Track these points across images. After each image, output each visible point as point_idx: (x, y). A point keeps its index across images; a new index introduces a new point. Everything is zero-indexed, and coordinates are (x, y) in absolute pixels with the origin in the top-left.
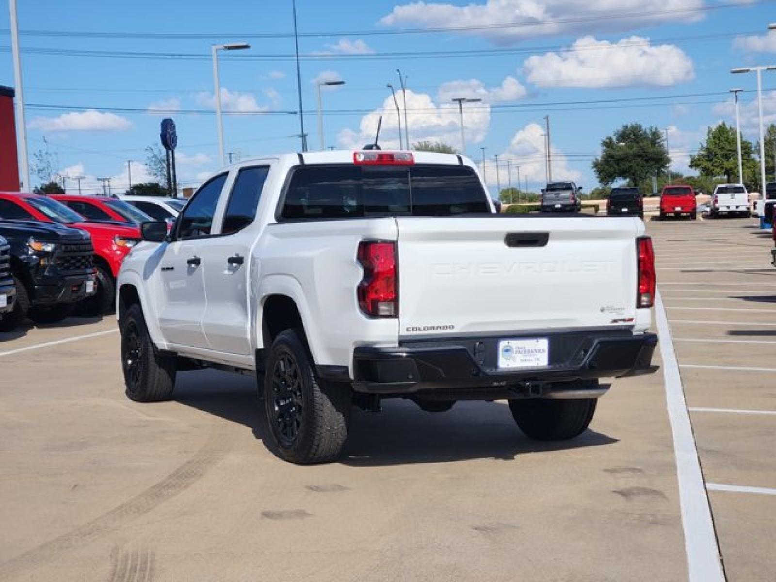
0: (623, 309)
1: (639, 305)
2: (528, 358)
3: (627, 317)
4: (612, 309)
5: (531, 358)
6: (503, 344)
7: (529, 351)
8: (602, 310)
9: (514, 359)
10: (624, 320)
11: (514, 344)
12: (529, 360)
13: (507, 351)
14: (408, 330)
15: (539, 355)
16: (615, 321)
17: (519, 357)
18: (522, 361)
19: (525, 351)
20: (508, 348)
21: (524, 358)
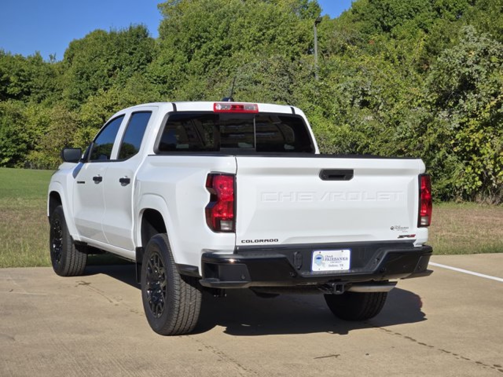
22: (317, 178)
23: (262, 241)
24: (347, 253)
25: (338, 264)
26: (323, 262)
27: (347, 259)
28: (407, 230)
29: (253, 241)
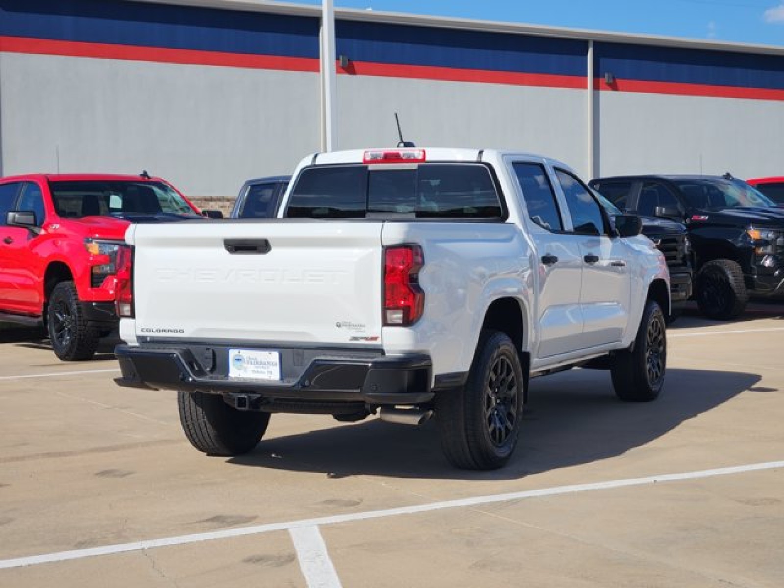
0: (364, 326)
1: (385, 323)
2: (259, 370)
3: (370, 335)
4: (349, 325)
5: (262, 370)
6: (233, 353)
7: (261, 363)
8: (339, 325)
9: (246, 370)
10: (366, 339)
11: (245, 353)
12: (262, 372)
13: (238, 360)
14: (142, 330)
15: (271, 368)
16: (355, 338)
17: (251, 367)
18: (254, 372)
19: (257, 363)
20: (240, 358)
21: (256, 369)
22: (223, 251)
23: (165, 331)
24: (275, 356)
25: (266, 371)
26: (245, 365)
27: (276, 364)
28: (363, 329)
29: (154, 330)
